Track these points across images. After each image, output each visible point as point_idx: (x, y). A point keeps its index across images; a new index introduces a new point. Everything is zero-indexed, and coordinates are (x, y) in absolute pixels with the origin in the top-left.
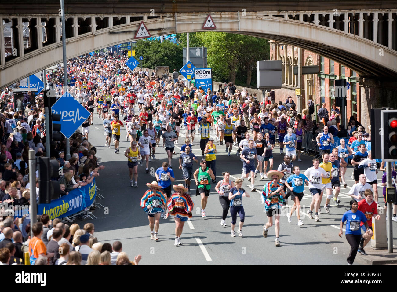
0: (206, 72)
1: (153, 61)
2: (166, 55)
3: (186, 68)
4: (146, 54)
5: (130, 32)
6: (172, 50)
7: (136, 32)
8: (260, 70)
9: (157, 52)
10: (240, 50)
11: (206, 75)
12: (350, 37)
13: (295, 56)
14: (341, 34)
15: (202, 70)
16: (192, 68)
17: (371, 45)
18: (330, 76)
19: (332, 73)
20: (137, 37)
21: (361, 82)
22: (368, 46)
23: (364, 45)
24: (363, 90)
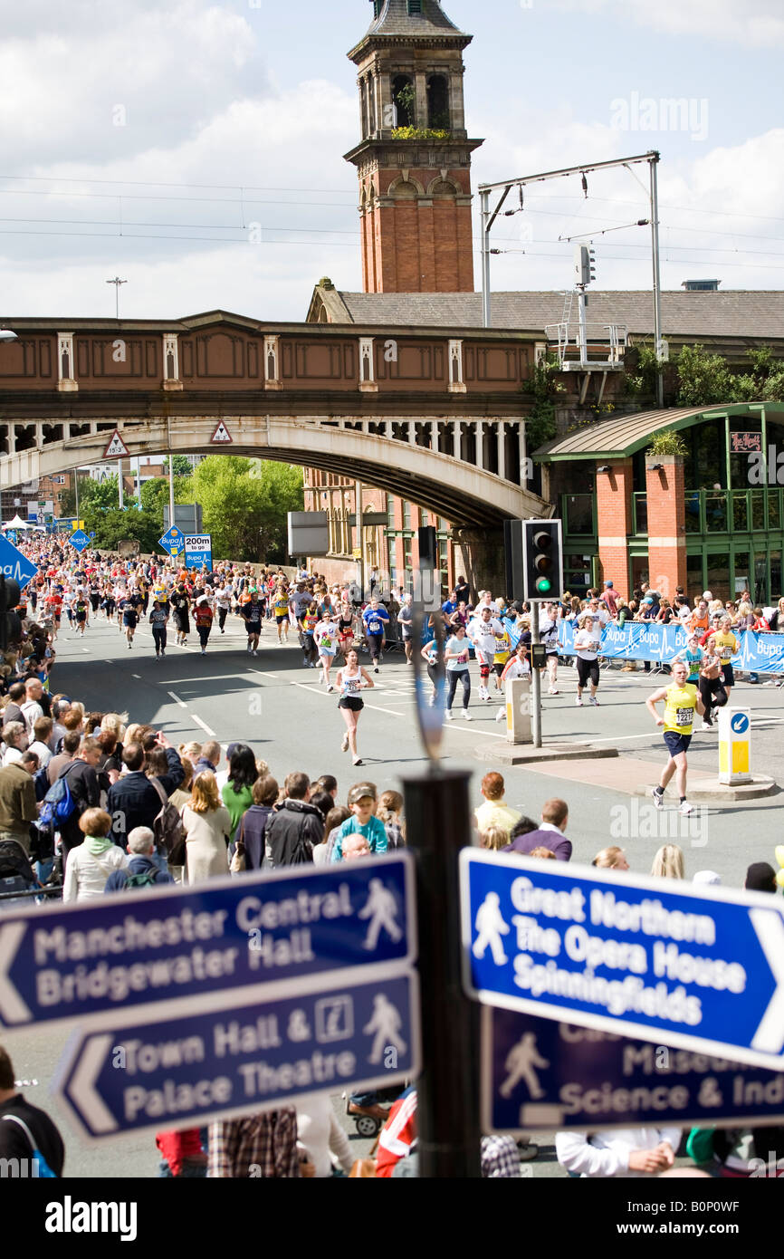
0: (203, 541)
1: (110, 540)
2: (131, 530)
3: (169, 536)
4: (101, 529)
5: (96, 447)
6: (140, 523)
7: (106, 446)
8: (293, 527)
9: (116, 526)
10: (248, 521)
11: (201, 545)
12: (440, 459)
13: (347, 506)
14: (427, 454)
15: (196, 538)
16: (178, 537)
17: (473, 472)
18: (404, 533)
19: (407, 527)
20: (107, 454)
21: (455, 538)
22: (469, 473)
23: (463, 471)
24: (458, 549)
